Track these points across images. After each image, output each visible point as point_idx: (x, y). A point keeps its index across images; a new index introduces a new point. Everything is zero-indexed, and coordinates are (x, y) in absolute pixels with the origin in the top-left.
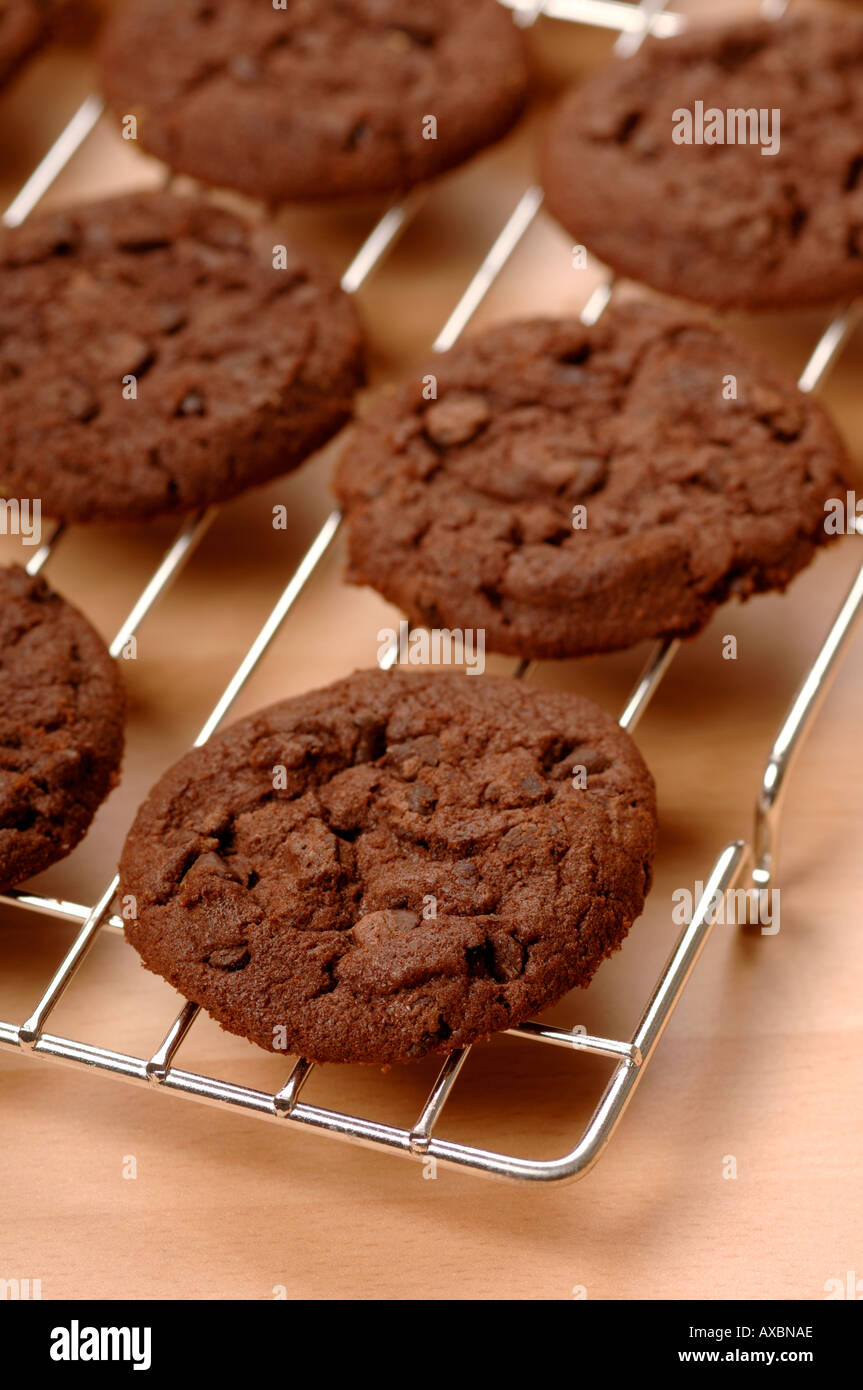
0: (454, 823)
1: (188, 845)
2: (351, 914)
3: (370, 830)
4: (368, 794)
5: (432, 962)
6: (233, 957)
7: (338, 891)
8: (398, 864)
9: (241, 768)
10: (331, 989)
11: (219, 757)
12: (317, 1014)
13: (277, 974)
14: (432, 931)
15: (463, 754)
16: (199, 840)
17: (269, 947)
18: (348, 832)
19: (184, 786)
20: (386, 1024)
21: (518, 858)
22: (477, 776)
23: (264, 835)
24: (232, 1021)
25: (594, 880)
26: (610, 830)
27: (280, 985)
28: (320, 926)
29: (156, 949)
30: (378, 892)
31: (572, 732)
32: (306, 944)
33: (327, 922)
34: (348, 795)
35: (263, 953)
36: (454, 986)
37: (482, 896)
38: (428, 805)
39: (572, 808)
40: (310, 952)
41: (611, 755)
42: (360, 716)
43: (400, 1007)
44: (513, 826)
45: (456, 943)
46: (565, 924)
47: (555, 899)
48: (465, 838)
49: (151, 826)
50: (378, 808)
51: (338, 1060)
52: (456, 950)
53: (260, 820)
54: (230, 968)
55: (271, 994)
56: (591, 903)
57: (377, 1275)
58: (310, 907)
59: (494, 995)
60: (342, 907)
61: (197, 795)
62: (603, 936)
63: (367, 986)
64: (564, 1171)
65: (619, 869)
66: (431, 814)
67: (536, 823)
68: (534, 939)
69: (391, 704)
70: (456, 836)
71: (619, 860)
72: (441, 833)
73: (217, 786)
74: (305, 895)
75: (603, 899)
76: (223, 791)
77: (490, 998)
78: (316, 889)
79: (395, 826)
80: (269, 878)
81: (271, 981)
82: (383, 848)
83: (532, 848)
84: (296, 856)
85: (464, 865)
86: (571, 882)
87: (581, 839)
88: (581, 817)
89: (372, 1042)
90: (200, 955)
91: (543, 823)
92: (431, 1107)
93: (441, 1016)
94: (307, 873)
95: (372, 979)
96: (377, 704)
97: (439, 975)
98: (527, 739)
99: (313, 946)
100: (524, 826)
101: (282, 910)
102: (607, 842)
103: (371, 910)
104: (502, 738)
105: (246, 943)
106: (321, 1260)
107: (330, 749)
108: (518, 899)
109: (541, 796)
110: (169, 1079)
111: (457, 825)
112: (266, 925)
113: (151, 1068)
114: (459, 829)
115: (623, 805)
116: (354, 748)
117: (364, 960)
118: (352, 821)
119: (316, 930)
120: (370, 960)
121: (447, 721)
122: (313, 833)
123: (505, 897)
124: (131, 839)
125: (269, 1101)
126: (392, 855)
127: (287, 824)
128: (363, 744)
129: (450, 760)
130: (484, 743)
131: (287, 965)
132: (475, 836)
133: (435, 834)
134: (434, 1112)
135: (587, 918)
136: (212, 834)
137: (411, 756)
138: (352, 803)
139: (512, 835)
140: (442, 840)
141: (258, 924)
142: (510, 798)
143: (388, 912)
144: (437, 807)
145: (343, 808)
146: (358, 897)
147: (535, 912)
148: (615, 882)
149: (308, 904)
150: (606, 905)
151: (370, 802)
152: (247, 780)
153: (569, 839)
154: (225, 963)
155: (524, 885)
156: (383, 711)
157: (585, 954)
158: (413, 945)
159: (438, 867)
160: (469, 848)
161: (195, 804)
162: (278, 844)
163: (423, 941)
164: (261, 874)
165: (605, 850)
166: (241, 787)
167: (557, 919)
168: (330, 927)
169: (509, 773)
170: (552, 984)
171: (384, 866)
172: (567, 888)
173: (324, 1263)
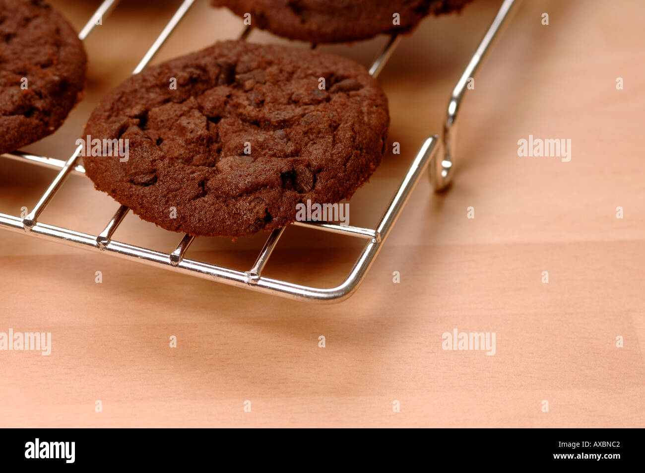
0: (274, 111)
1: (122, 122)
2: (215, 159)
3: (225, 117)
4: (225, 98)
5: (261, 179)
6: (147, 178)
7: (208, 146)
8: (242, 133)
9: (153, 87)
10: (203, 195)
11: (140, 81)
12: (195, 208)
13: (173, 186)
14: (261, 163)
15: (279, 79)
16: (128, 119)
17: (168, 172)
18: (213, 119)
19: (119, 96)
20: (235, 213)
21: (311, 129)
22: (287, 90)
23: (166, 118)
24: (147, 214)
25: (354, 141)
26: (363, 117)
27: (174, 193)
28: (198, 163)
29: (103, 177)
30: (230, 146)
31: (341, 72)
32: (189, 171)
33: (201, 162)
34: (214, 99)
35: (165, 176)
36: (274, 193)
37: (290, 147)
38: (259, 102)
39: (341, 105)
40: (192, 176)
41: (363, 83)
42: (221, 60)
43: (243, 205)
44: (308, 113)
45: (275, 169)
46: (338, 163)
47: (332, 150)
48: (281, 119)
49: (101, 115)
50: (231, 106)
51: (207, 234)
52: (275, 173)
53: (163, 111)
54: (146, 184)
55: (169, 198)
56: (352, 153)
57: (228, 359)
58: (191, 154)
59: (297, 199)
60: (210, 155)
61: (127, 100)
62: (359, 171)
63: (224, 193)
64: (336, 295)
65: (368, 137)
66: (261, 107)
67: (321, 112)
68: (319, 170)
69: (239, 55)
70: (275, 117)
71: (368, 132)
72: (267, 116)
73: (139, 95)
74: (189, 147)
75: (359, 152)
76: (142, 98)
77: (294, 200)
78: (195, 144)
79: (241, 114)
80: (168, 140)
81: (170, 191)
82: (234, 125)
83: (319, 124)
84: (184, 127)
85: (280, 133)
86: (341, 142)
87: (347, 120)
88: (347, 109)
89: (227, 223)
90: (128, 178)
91: (325, 111)
92: (260, 260)
93: (267, 209)
94: (189, 136)
95: (227, 188)
96: (230, 55)
97: (266, 186)
98: (315, 73)
99: (193, 172)
100: (314, 113)
101: (176, 155)
102: (361, 122)
103: (226, 156)
104: (301, 72)
105: (155, 171)
106: (196, 351)
107: (203, 78)
108: (311, 149)
109: (323, 99)
110: (109, 246)
111: (276, 112)
112: (166, 161)
113: (100, 239)
114: (277, 114)
115: (370, 105)
116: (217, 78)
117: (223, 179)
118: (216, 112)
119: (195, 166)
120: (227, 178)
121: (270, 63)
122: (194, 116)
123: (303, 149)
124: (89, 123)
125: (167, 257)
126: (239, 129)
127: (179, 113)
128: (222, 76)
129: (272, 81)
130: (291, 74)
131: (178, 182)
132: (287, 118)
133: (264, 117)
134: (262, 262)
135: (350, 161)
136: (136, 117)
137: (249, 79)
138: (216, 103)
139: (308, 116)
140: (267, 120)
141: (162, 160)
142: (306, 100)
143: (237, 157)
144: (265, 103)
145: (211, 105)
146: (219, 151)
147: (320, 156)
148: (366, 143)
149: (190, 152)
150: (361, 155)
151: (226, 103)
152: (156, 93)
153: (340, 120)
154: (143, 181)
155: (314, 143)
156: (234, 58)
157: (349, 180)
158: (251, 170)
159: (266, 134)
160: (284, 124)
161: (126, 105)
162: (173, 123)
163: (257, 168)
164: (164, 138)
165: (360, 126)
166: (152, 95)
167: (333, 160)
168: (204, 165)
169: (306, 86)
170: (330, 194)
171: (235, 134)
172: (339, 145)
173: (197, 353)
